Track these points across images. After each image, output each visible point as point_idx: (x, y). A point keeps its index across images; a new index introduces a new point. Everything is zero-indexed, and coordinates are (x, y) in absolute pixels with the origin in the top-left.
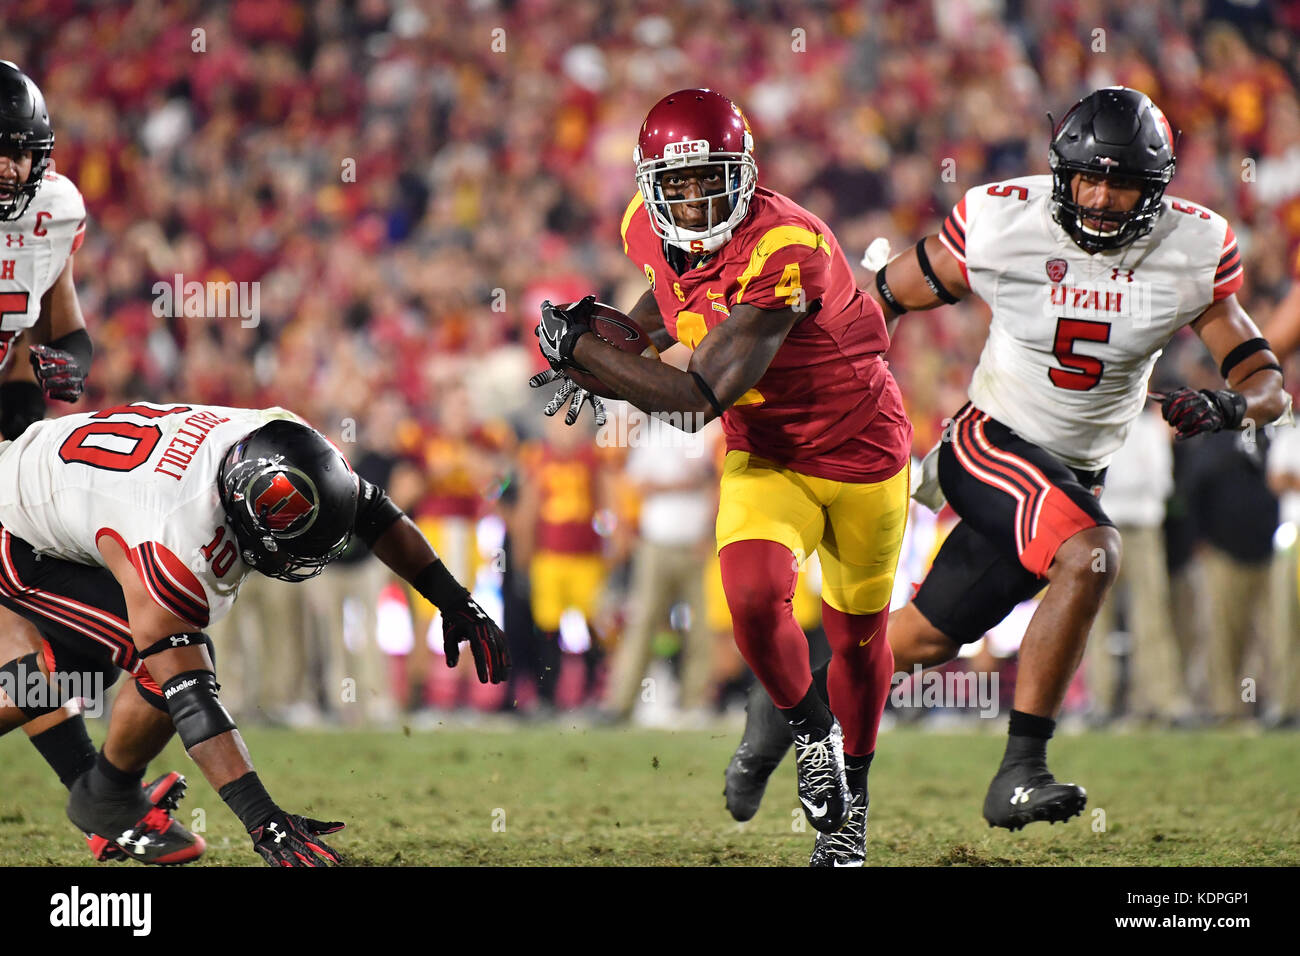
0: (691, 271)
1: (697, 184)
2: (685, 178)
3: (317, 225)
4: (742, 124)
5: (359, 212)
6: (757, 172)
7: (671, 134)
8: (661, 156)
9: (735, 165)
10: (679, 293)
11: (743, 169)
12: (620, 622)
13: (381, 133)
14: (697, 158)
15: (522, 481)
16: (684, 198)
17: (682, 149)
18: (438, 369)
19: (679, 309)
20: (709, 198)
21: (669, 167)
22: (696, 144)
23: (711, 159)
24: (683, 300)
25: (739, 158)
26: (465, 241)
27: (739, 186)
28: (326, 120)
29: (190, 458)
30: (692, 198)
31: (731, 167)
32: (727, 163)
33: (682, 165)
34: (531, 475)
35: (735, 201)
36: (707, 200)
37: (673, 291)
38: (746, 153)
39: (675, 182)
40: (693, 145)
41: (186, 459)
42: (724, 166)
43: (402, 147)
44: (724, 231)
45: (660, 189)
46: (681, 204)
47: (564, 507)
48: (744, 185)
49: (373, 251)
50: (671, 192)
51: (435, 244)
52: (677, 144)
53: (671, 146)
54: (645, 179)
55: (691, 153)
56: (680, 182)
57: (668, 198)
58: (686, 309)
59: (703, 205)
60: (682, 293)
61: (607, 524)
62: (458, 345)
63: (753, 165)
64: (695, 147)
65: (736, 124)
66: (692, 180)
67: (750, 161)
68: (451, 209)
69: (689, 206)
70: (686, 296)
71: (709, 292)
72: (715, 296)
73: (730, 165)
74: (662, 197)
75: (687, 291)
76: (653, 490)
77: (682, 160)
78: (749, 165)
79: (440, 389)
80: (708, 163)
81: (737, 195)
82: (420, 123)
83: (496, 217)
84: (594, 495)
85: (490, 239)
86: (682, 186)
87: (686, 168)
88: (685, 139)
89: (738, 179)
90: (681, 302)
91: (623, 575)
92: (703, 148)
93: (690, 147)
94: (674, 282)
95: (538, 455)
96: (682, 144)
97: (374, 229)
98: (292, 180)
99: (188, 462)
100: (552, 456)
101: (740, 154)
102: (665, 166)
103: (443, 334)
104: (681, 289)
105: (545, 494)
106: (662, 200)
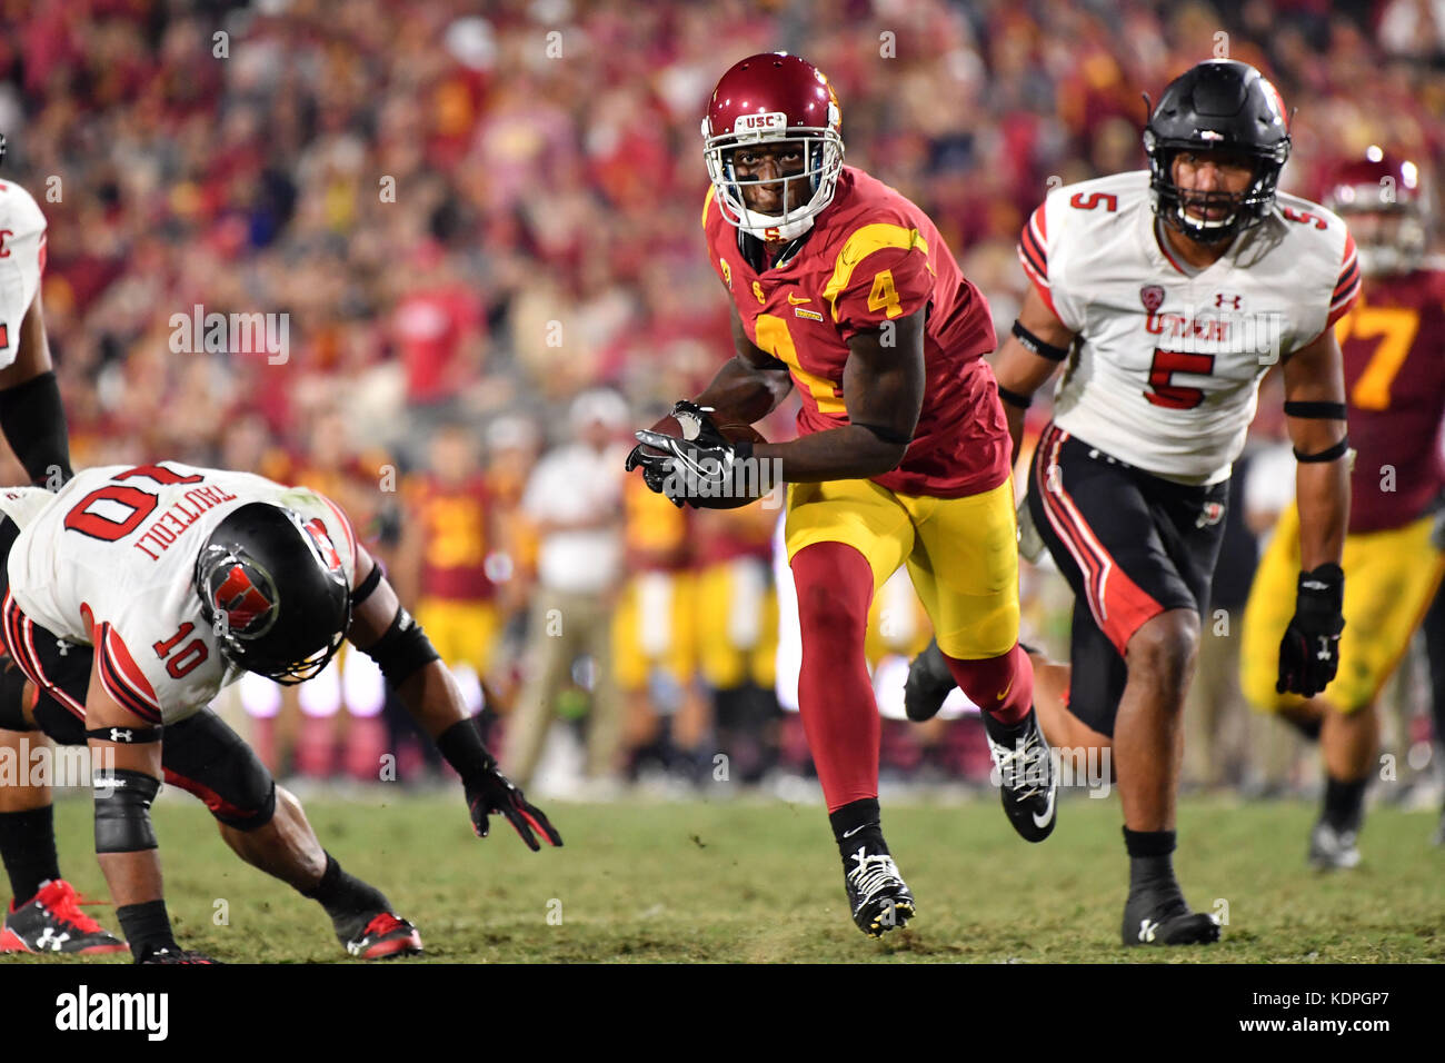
0: (770, 270)
1: (771, 162)
2: (759, 156)
3: (169, 228)
4: (827, 94)
5: (218, 213)
6: (843, 149)
7: (745, 105)
8: (732, 131)
9: (817, 142)
10: (759, 294)
11: (826, 146)
12: (516, 677)
13: (241, 124)
14: (772, 133)
15: (404, 518)
16: (758, 180)
17: (756, 123)
18: (310, 391)
19: (758, 311)
20: (786, 179)
21: (740, 143)
22: (772, 117)
23: (789, 134)
24: (763, 302)
25: (821, 134)
26: (337, 246)
27: (821, 166)
28: (179, 107)
29: (175, 537)
30: (767, 180)
31: (812, 144)
32: (806, 140)
33: (755, 141)
34: (415, 513)
35: (818, 183)
36: (783, 183)
37: (752, 291)
38: (831, 128)
39: (749, 160)
40: (768, 118)
41: (170, 538)
42: (803, 142)
43: (265, 137)
44: (803, 217)
45: (731, 167)
46: (753, 186)
47: (452, 548)
48: (826, 165)
49: (234, 257)
50: (742, 172)
51: (304, 250)
52: (750, 117)
53: (742, 119)
54: (714, 155)
55: (766, 128)
56: (754, 161)
57: (740, 178)
58: (767, 312)
59: (778, 188)
60: (762, 294)
61: (500, 568)
62: (331, 364)
63: (838, 141)
64: (771, 121)
65: (820, 92)
66: (768, 158)
67: (835, 137)
68: (323, 209)
69: (764, 188)
70: (767, 297)
71: (790, 297)
72: (798, 301)
73: (811, 143)
74: (733, 176)
75: (768, 292)
76: (552, 528)
77: (755, 135)
78: (833, 143)
79: (311, 416)
80: (784, 139)
81: (819, 176)
82: (286, 113)
83: (373, 217)
84: (487, 537)
85: (366, 245)
86: (756, 165)
87: (760, 145)
88: (762, 110)
89: (820, 157)
90: (762, 305)
91: (520, 625)
92: (779, 121)
93: (765, 121)
94: (754, 280)
95: (422, 490)
96: (755, 116)
97: (234, 232)
98: (140, 177)
99: (170, 542)
100: (440, 489)
101: (822, 129)
102: (736, 142)
103: (314, 351)
104: (762, 289)
105: (431, 534)
106: (734, 183)
